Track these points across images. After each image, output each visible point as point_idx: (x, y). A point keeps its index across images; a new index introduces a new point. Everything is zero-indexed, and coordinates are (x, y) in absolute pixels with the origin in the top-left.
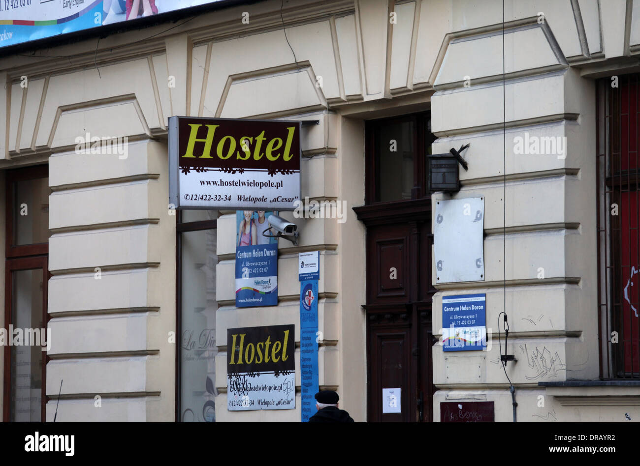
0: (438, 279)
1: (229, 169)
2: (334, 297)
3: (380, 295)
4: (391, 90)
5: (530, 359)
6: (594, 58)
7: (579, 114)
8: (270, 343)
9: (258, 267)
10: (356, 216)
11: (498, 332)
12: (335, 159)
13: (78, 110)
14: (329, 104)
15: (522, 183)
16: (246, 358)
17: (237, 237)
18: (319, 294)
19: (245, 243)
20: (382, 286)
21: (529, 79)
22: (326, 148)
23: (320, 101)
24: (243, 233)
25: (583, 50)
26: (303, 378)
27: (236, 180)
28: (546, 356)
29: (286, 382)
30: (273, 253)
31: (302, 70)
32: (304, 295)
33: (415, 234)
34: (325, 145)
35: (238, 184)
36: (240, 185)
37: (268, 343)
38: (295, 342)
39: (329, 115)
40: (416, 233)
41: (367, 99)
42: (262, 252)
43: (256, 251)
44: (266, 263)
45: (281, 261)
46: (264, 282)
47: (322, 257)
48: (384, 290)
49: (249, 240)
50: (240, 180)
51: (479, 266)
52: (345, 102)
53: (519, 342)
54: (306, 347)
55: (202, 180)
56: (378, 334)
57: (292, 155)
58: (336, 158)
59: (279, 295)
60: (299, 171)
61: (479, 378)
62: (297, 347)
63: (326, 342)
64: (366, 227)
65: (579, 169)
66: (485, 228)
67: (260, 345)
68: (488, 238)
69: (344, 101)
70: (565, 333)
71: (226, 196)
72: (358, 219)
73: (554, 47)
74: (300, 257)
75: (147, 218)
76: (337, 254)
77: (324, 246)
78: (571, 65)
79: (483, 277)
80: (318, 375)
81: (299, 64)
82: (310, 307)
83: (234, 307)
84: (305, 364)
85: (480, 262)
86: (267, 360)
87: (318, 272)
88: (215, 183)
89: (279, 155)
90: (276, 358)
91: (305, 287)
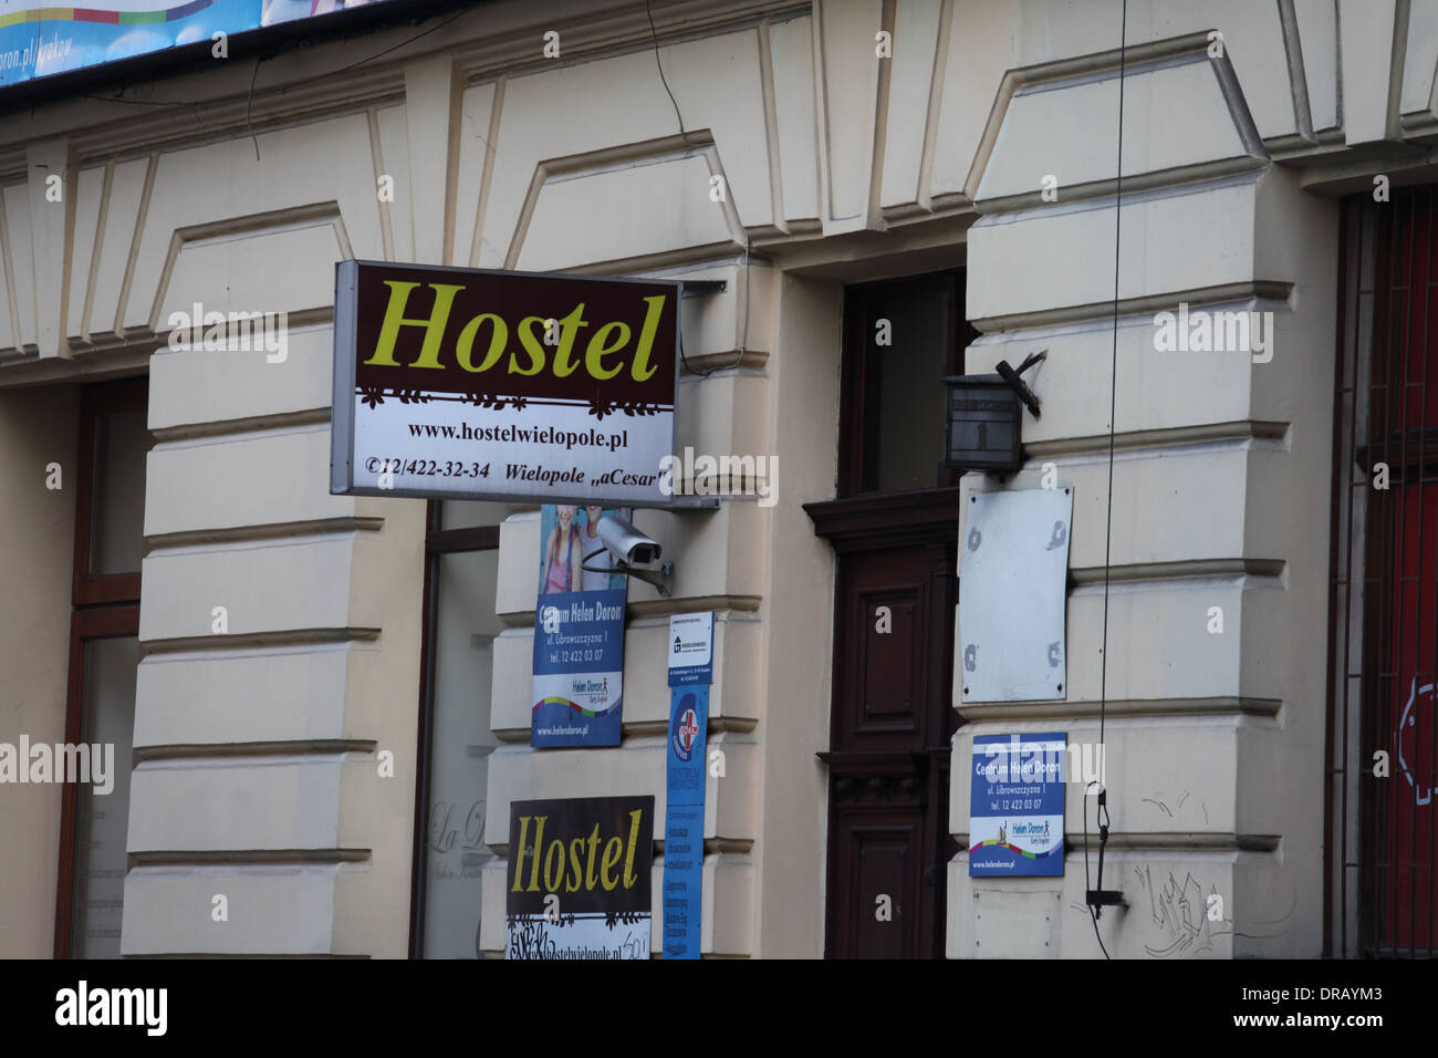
0: (966, 691)
1: (486, 397)
2: (748, 731)
3: (864, 728)
4: (884, 209)
5: (1157, 902)
6: (1324, 143)
7: (1292, 285)
8: (599, 841)
9: (582, 647)
10: (813, 526)
11: (1083, 832)
12: (764, 380)
13: (217, 240)
14: (751, 240)
15: (1157, 454)
16: (547, 876)
17: (541, 571)
18: (710, 720)
19: (557, 585)
20: (868, 706)
21: (1183, 192)
22: (739, 352)
23: (731, 232)
24: (554, 560)
25: (1300, 121)
26: (668, 933)
27: (505, 426)
28: (1191, 895)
29: (631, 941)
30: (615, 613)
31: (695, 153)
32: (677, 723)
33: (942, 576)
34: (737, 344)
35: (510, 436)
36: (514, 440)
37: (594, 840)
38: (655, 841)
39: (751, 267)
40: (944, 573)
41: (830, 230)
42: (592, 610)
43: (580, 607)
44: (598, 638)
45: (632, 634)
46: (594, 687)
47: (720, 627)
48: (874, 717)
49: (564, 579)
50: (514, 427)
51: (1054, 663)
52: (787, 236)
53: (1136, 859)
54: (677, 854)
55: (414, 424)
56: (855, 828)
57: (655, 367)
58: (765, 377)
59: (624, 720)
60: (671, 407)
61: (1046, 948)
62: (658, 853)
63: (722, 842)
64: (837, 555)
65: (1287, 424)
66: (1073, 566)
67: (578, 845)
68: (1078, 593)
69: (782, 235)
70: (1233, 839)
71: (477, 465)
72: (817, 535)
73: (1238, 112)
74: (672, 626)
75: (352, 514)
76: (758, 621)
77: (727, 600)
78: (1275, 158)
79: (1063, 689)
80: (699, 926)
81: (689, 137)
82: (689, 753)
83: (527, 748)
84: (672, 896)
85: (1057, 650)
86: (590, 885)
87: (710, 665)
88: (448, 431)
89: (621, 365)
90: (611, 880)
91: (681, 704)
